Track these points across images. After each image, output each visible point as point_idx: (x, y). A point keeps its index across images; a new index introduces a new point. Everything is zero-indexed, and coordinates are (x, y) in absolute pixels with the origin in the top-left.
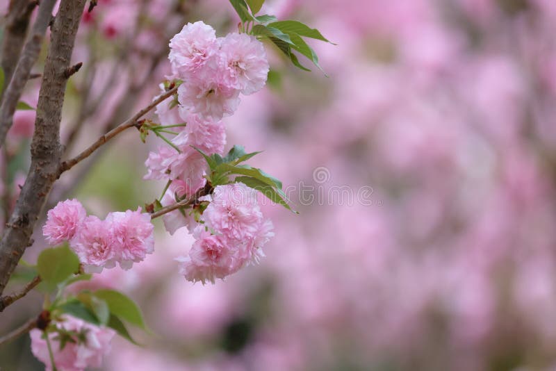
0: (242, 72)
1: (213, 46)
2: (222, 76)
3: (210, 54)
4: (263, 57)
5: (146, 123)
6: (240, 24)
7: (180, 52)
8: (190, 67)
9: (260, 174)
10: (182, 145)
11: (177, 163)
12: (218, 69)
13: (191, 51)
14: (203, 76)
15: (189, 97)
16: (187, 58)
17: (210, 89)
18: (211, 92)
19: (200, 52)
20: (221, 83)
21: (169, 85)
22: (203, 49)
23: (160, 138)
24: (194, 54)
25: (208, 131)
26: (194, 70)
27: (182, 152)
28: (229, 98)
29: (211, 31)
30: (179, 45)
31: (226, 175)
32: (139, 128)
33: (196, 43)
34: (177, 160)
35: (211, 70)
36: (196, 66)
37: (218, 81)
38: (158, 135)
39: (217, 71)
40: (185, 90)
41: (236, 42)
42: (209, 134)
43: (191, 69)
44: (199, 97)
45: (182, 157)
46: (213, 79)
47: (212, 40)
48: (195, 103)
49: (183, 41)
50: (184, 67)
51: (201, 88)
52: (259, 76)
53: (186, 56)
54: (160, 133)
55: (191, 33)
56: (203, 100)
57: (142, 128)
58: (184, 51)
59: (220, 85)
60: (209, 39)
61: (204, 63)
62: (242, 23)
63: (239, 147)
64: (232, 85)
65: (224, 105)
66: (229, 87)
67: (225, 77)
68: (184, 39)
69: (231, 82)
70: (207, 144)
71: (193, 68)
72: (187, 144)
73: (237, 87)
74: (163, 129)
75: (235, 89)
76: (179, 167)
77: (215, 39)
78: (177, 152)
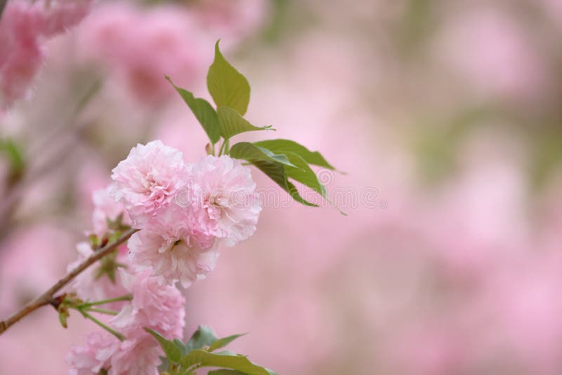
0: (223, 212)
1: (181, 174)
2: (197, 218)
3: (178, 186)
4: (251, 189)
5: (68, 298)
6: (208, 146)
7: (130, 187)
8: (147, 208)
9: (249, 363)
10: (127, 327)
11: (121, 355)
12: (190, 208)
13: (146, 185)
14: (167, 219)
15: (145, 252)
16: (142, 195)
17: (178, 239)
18: (177, 243)
19: (159, 185)
20: (195, 228)
21: (99, 242)
22: (166, 179)
23: (89, 321)
24: (151, 188)
25: (165, 304)
26: (153, 212)
27: (126, 339)
28: (206, 250)
29: (174, 154)
30: (127, 177)
31: (194, 368)
32: (56, 306)
33: (155, 173)
34: (120, 350)
35: (180, 209)
36: (156, 205)
37: (191, 226)
38: (86, 316)
39: (188, 212)
40: (140, 243)
41: (214, 168)
42: (166, 308)
43: (149, 210)
44: (161, 251)
45: (127, 345)
46: (183, 222)
47: (178, 165)
48: (154, 262)
49: (133, 170)
50: (139, 207)
51: (166, 237)
52: (249, 218)
53: (139, 193)
54: (90, 313)
55: (144, 158)
56: (167, 256)
57: (62, 306)
58: (134, 185)
59: (195, 231)
60: (174, 165)
61: (169, 200)
62: (211, 144)
63: (206, 329)
64: (211, 232)
65: (199, 262)
66: (206, 233)
67: (200, 219)
68: (134, 167)
69: (210, 226)
70: (164, 324)
71: (152, 209)
72: (134, 325)
73: (219, 234)
74: (93, 307)
75: (215, 237)
76: (123, 361)
77: (182, 164)
78: (117, 340)
